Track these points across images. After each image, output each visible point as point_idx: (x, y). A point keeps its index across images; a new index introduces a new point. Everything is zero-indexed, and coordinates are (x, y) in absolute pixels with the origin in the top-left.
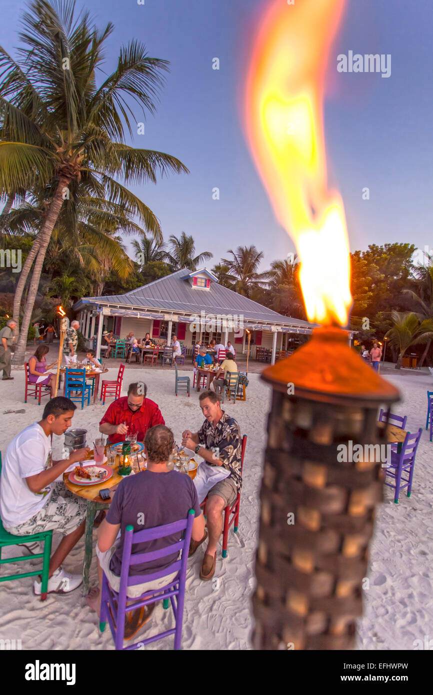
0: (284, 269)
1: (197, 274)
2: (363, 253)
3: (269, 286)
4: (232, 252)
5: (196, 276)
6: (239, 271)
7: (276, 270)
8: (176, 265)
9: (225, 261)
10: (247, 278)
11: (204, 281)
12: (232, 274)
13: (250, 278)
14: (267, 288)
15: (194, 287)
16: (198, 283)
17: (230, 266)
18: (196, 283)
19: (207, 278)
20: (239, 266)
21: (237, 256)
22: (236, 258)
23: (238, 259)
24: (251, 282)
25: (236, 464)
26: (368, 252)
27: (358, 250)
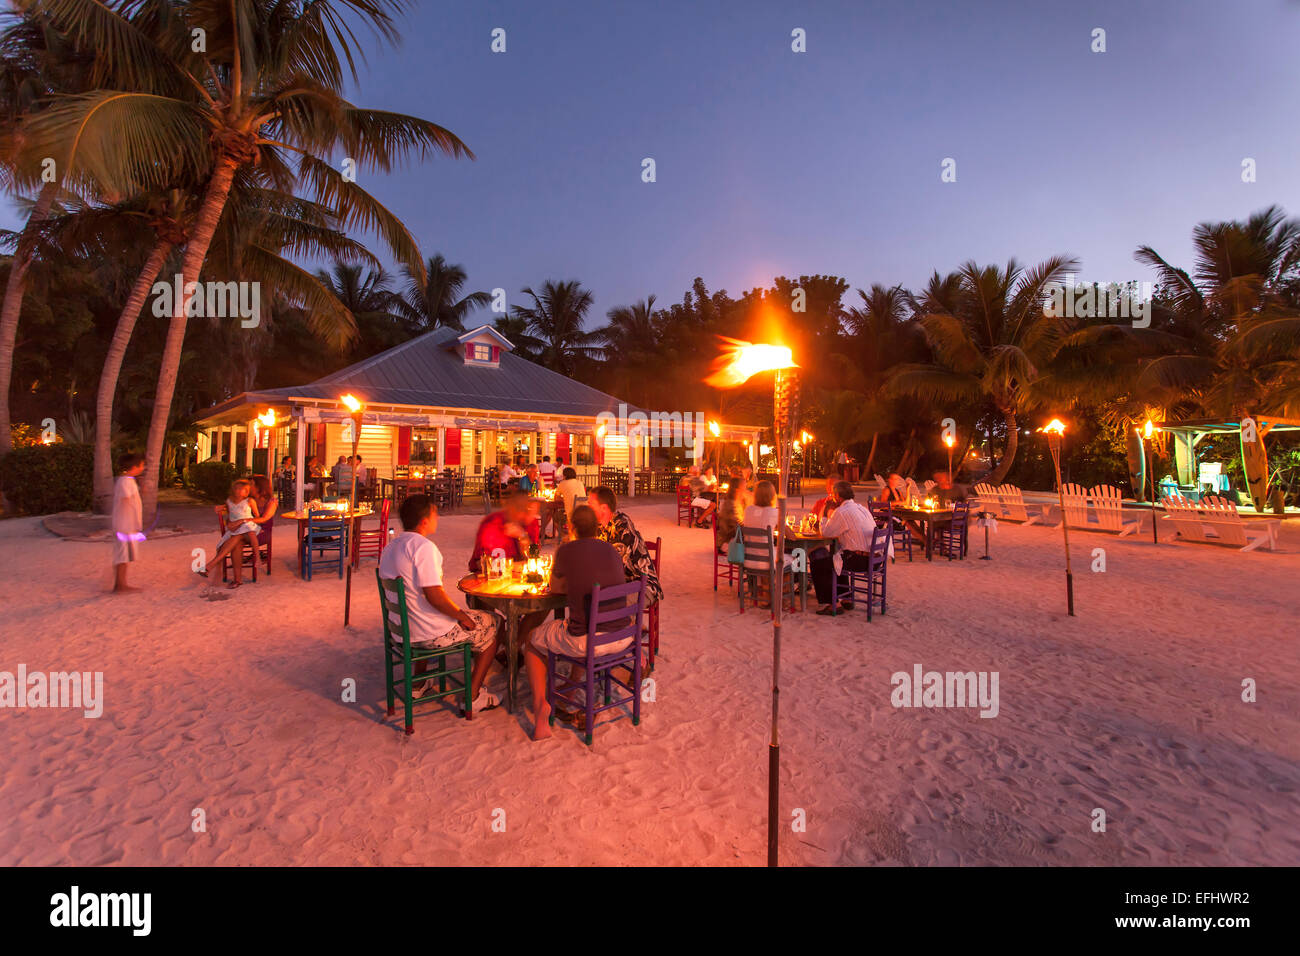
0: (632, 324)
1: (473, 336)
2: (766, 291)
3: (606, 355)
4: (530, 292)
5: (471, 341)
6: (545, 328)
7: (620, 325)
8: (416, 319)
9: (519, 310)
10: (564, 342)
11: (486, 349)
12: (534, 335)
13: (568, 342)
14: (603, 358)
15: (468, 362)
16: (476, 354)
17: (529, 320)
18: (471, 354)
19: (492, 344)
20: (546, 319)
21: (541, 300)
22: (539, 304)
23: (544, 305)
24: (571, 349)
25: (642, 562)
26: (773, 289)
27: (757, 287)
